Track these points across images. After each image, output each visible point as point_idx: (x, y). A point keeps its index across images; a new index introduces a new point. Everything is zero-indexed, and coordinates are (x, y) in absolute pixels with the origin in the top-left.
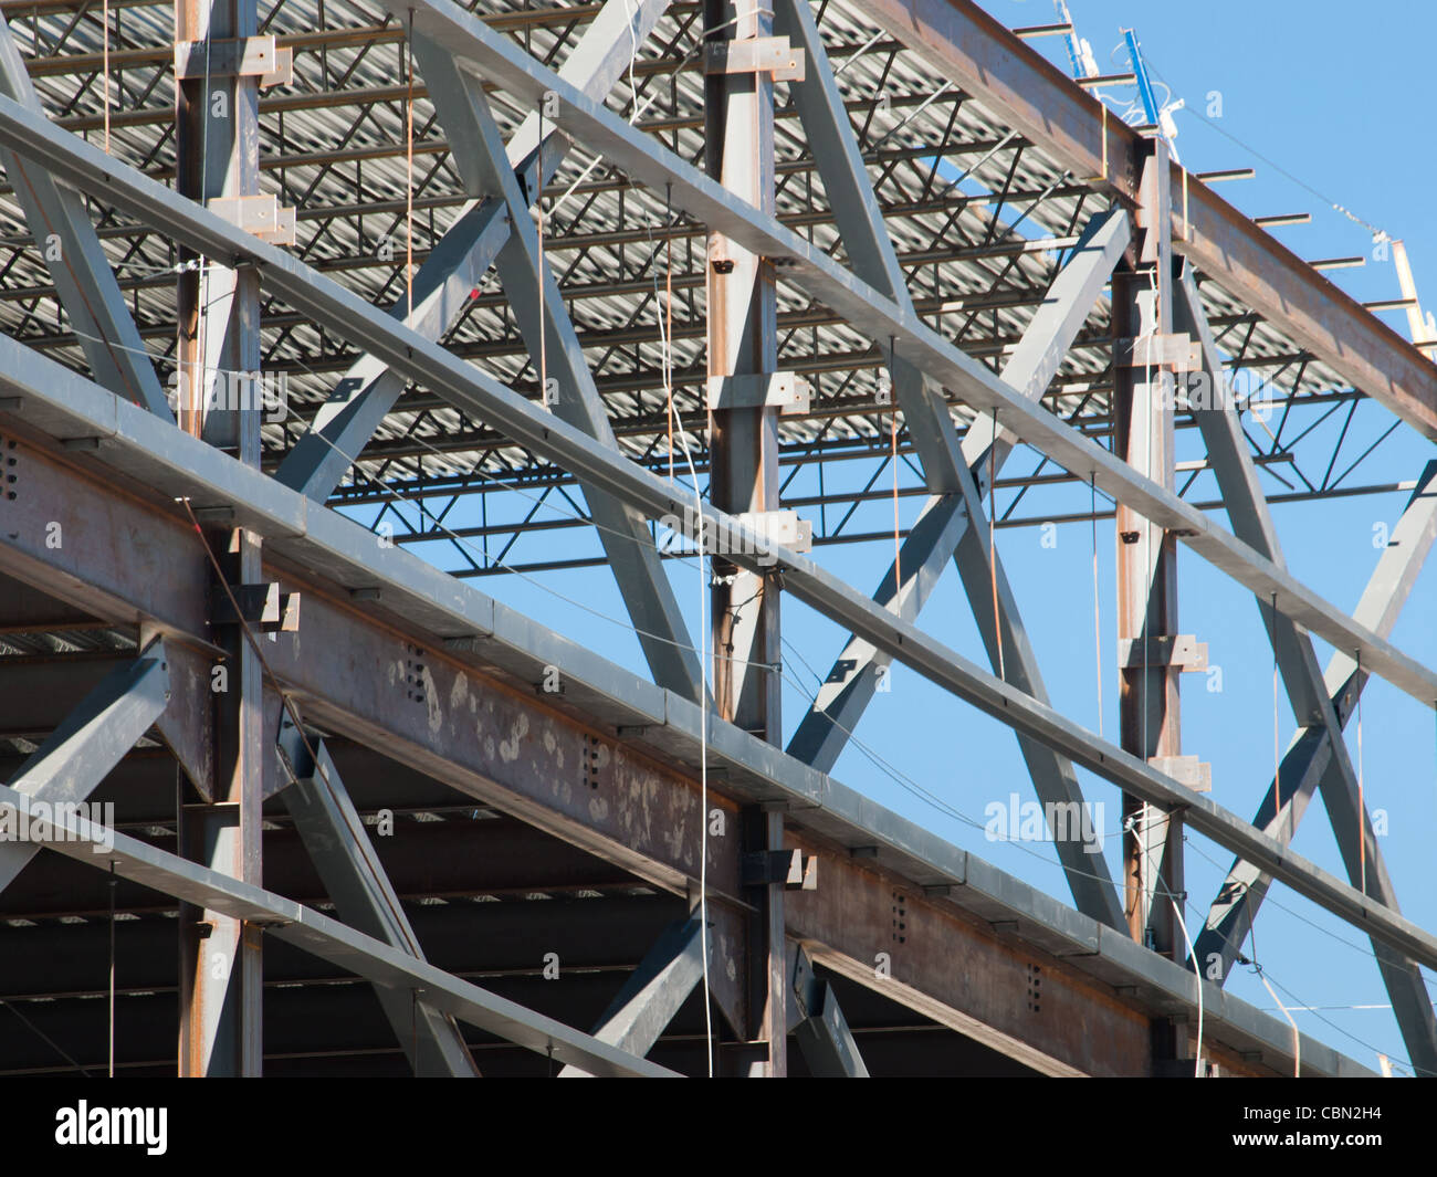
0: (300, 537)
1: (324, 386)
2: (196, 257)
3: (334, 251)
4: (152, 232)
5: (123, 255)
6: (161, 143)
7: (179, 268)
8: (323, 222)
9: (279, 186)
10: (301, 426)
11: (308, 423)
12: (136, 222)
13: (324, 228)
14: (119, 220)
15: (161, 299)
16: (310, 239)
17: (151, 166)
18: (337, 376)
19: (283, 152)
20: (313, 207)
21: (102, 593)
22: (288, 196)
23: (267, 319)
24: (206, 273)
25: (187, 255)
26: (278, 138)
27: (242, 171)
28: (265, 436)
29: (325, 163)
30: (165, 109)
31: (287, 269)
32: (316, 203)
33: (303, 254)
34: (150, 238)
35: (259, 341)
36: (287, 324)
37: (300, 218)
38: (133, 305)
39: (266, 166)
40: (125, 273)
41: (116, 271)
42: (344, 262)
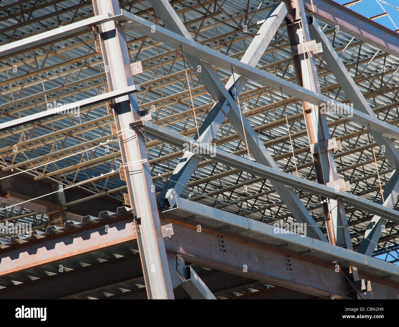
0: (367, 266)
1: (365, 225)
2: (326, 199)
3: (361, 190)
4: (313, 195)
5: (307, 202)
6: (311, 171)
7: (322, 202)
8: (356, 183)
9: (343, 176)
10: (361, 237)
11: (363, 236)
12: (308, 193)
13: (357, 185)
14: (304, 193)
15: (319, 211)
16: (354, 188)
17: (310, 178)
18: (368, 222)
19: (343, 167)
20: (353, 180)
21: (319, 290)
22: (346, 178)
23: (347, 211)
24: (329, 202)
25: (323, 199)
26: (341, 164)
27: (333, 174)
28: (353, 241)
29: (354, 168)
30: (311, 162)
31: (350, 197)
32: (354, 179)
33: (353, 192)
34: (313, 196)
35: (346, 217)
36: (352, 211)
37: (350, 183)
38: (312, 214)
39: (339, 172)
40: (308, 207)
41: (306, 206)
42: (364, 193)
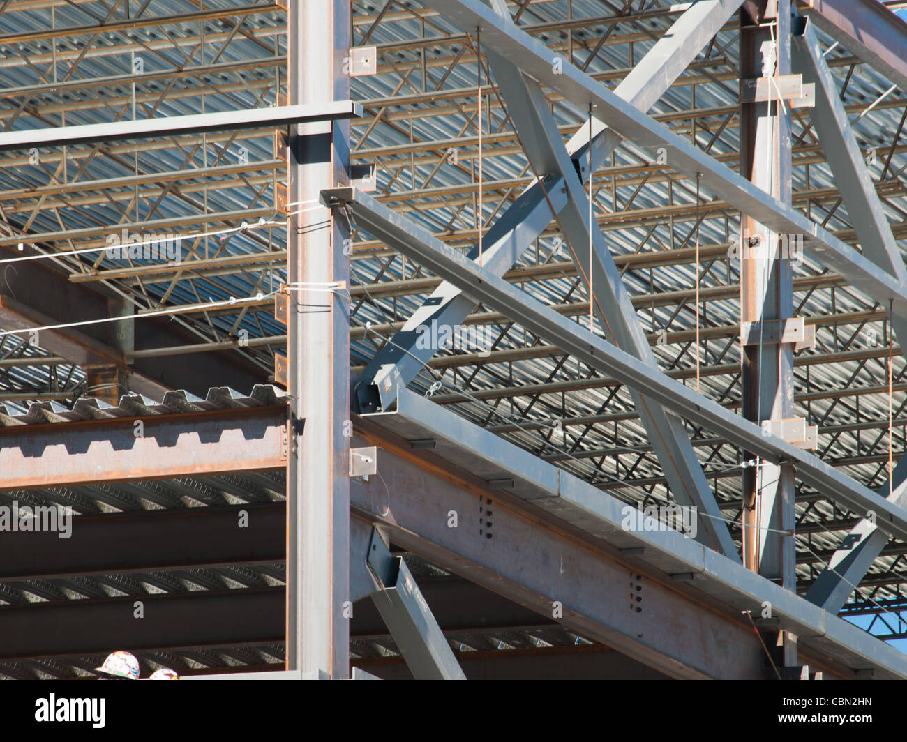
0: (822, 636)
1: (836, 539)
2: (754, 457)
3: (842, 453)
4: (726, 442)
5: (708, 456)
6: (731, 386)
7: (743, 465)
8: (834, 434)
9: (806, 412)
10: (822, 565)
11: (826, 563)
12: (716, 436)
13: (835, 439)
14: (705, 435)
15: (732, 484)
16: (826, 445)
17: (725, 401)
18: (844, 533)
19: (809, 391)
20: (828, 425)
21: (695, 672)
22: (813, 419)
23: (799, 496)
24: (760, 468)
25: (748, 457)
26: (806, 382)
27: (783, 403)
28: (799, 571)
29: (836, 398)
30: (735, 364)
31: (812, 465)
32: (830, 423)
33: (822, 455)
34: (724, 445)
35: (794, 511)
36: (812, 500)
37: (820, 432)
38: (714, 489)
39: (798, 400)
40: (709, 468)
41: (704, 467)
42: (848, 460)
